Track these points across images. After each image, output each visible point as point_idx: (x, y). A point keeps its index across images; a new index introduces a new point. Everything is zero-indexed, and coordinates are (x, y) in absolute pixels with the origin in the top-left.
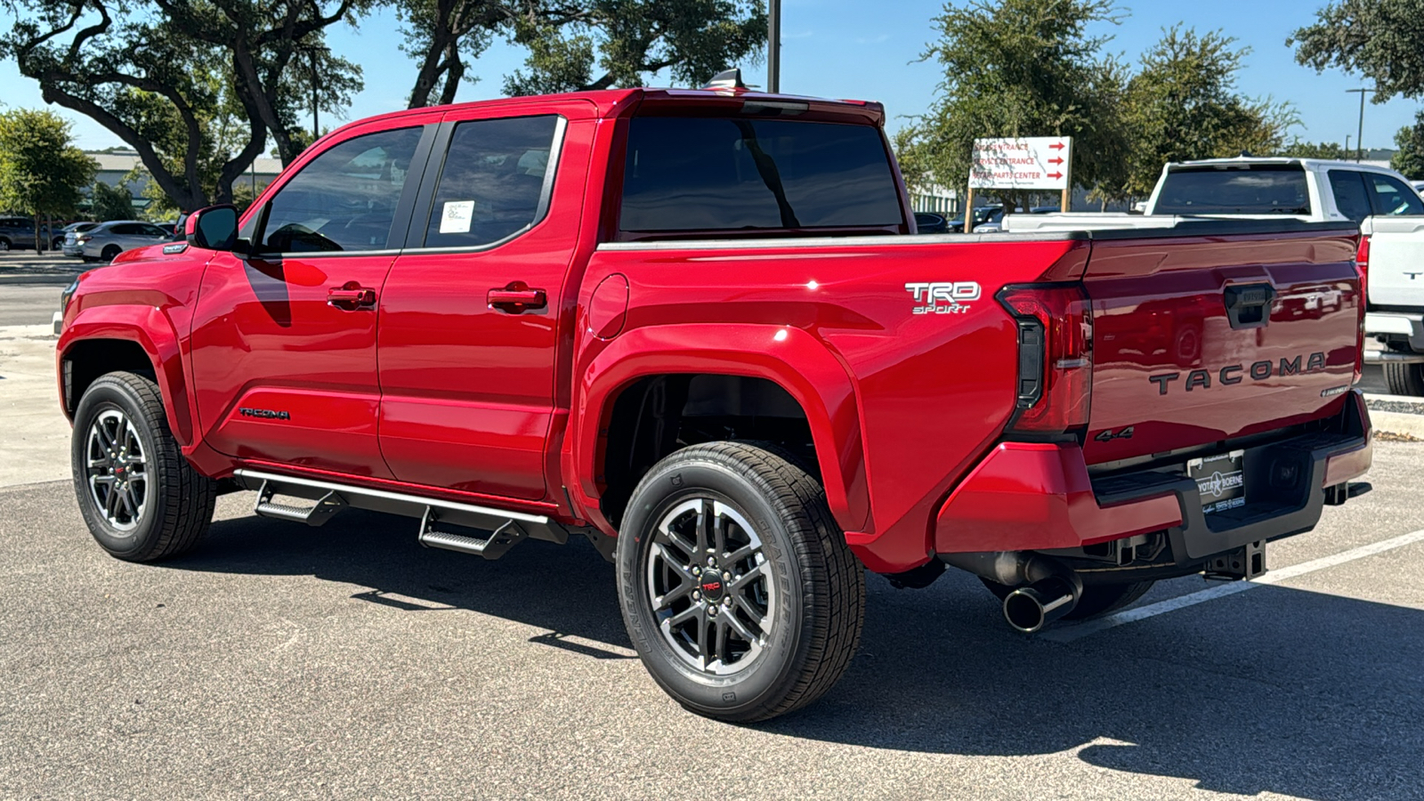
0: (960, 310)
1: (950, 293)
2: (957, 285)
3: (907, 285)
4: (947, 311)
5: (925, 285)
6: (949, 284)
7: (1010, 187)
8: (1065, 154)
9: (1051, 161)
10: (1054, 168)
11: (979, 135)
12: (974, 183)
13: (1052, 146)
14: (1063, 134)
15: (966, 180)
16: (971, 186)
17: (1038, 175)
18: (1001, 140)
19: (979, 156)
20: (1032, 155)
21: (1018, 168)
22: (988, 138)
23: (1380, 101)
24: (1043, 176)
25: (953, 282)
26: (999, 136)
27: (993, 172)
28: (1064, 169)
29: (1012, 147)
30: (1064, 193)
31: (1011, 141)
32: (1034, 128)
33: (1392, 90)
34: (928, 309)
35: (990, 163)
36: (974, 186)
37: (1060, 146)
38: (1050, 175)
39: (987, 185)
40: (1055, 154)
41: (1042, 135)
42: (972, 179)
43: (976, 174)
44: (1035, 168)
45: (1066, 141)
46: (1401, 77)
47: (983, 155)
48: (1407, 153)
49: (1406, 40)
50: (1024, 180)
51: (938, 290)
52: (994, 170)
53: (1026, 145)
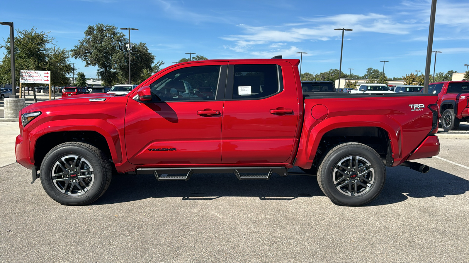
0: (421, 110)
1: (418, 106)
2: (419, 105)
3: (409, 105)
4: (419, 110)
5: (413, 105)
6: (417, 105)
7: (33, 83)
8: (49, 75)
9: (45, 77)
10: (46, 79)
11: (23, 69)
12: (21, 81)
13: (45, 73)
14: (48, 70)
15: (19, 80)
16: (20, 82)
17: (41, 80)
18: (29, 71)
19: (22, 74)
20: (39, 75)
21: (35, 78)
22: (25, 70)
23: (87, 66)
24: (43, 80)
25: (418, 104)
26: (29, 70)
27: (27, 79)
28: (49, 79)
29: (33, 73)
30: (50, 85)
31: (33, 71)
32: (38, 68)
33: (89, 64)
34: (415, 110)
35: (26, 76)
36: (22, 82)
37: (48, 73)
38: (45, 80)
39: (26, 82)
40: (46, 75)
41: (40, 70)
42: (20, 80)
43: (22, 79)
44: (40, 78)
45: (49, 72)
46: (100, 62)
47: (24, 74)
48: (80, 78)
49: (102, 54)
50: (38, 81)
51: (416, 106)
52: (28, 78)
53: (37, 72)
